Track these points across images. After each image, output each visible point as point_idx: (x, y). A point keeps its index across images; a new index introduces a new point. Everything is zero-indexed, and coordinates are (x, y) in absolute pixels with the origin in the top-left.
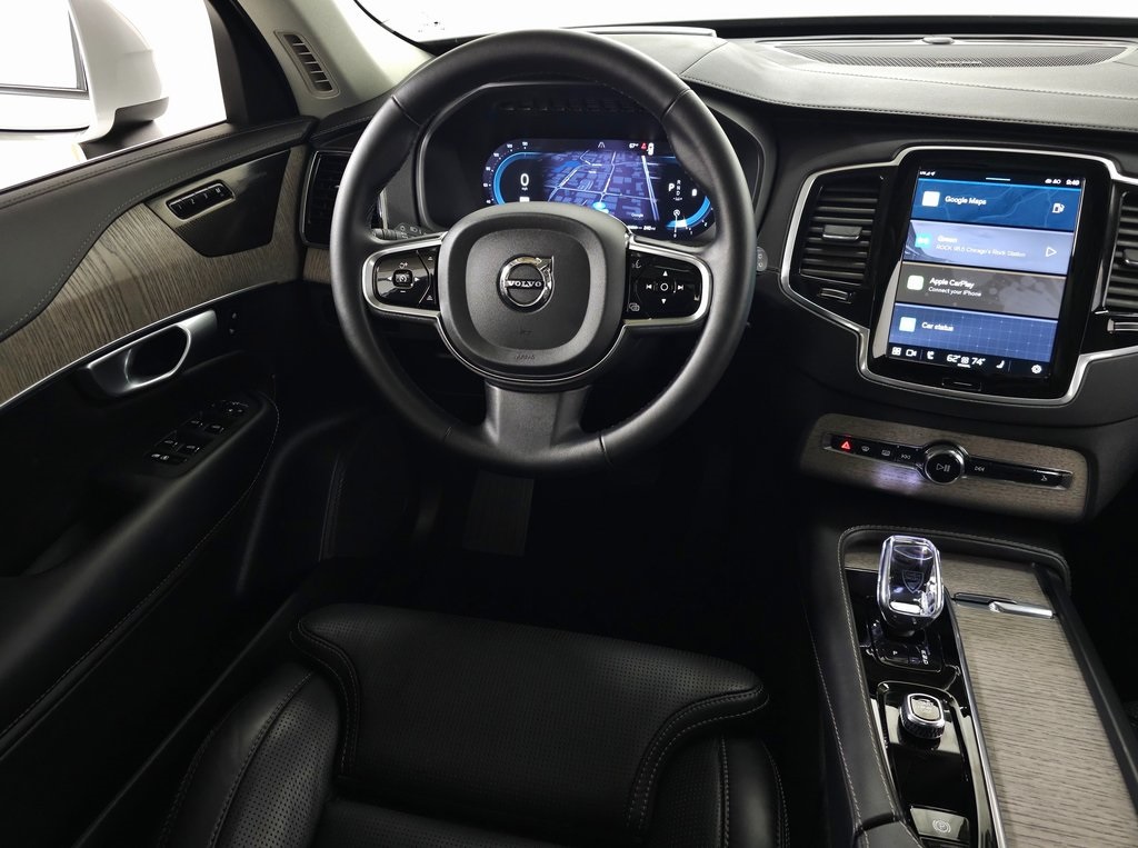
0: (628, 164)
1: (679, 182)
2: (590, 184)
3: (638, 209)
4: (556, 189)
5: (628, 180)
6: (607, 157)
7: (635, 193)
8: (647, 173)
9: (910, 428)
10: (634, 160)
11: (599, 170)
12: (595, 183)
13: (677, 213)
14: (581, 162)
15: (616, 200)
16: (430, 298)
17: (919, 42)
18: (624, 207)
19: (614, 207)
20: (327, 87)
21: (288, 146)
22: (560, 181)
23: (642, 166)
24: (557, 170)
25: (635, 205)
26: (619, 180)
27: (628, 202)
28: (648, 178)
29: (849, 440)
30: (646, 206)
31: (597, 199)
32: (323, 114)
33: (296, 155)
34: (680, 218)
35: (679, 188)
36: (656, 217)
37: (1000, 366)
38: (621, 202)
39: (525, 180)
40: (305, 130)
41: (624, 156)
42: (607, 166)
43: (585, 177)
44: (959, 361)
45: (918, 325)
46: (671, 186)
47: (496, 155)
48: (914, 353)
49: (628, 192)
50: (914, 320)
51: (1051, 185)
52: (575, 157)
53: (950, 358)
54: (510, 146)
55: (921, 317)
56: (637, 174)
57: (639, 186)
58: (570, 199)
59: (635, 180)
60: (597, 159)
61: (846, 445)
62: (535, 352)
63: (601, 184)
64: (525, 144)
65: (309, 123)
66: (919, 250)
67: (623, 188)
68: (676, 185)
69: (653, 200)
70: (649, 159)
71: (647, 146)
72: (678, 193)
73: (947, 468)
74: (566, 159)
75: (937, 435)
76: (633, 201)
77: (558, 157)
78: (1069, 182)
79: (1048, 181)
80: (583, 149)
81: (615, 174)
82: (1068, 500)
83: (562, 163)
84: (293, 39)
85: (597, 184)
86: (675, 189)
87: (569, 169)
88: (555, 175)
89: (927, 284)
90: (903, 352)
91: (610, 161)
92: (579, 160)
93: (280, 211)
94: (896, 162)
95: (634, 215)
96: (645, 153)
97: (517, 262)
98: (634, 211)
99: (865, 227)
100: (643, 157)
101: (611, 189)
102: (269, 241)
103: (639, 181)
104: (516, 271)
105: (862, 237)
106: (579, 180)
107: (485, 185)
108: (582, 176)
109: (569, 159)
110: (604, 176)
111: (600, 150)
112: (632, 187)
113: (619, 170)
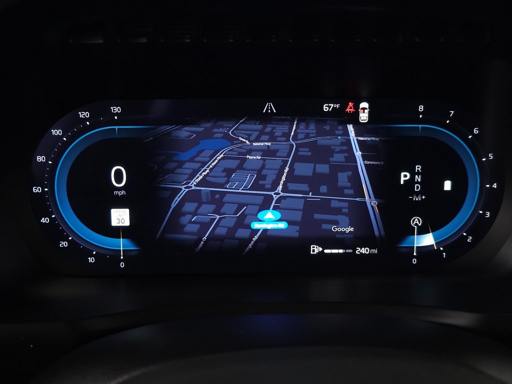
0: (323, 141)
1: (418, 168)
2: (250, 179)
3: (346, 219)
4: (184, 190)
5: (323, 169)
6: (280, 129)
7: (337, 191)
8: (358, 154)
10: (332, 133)
12: (261, 177)
13: (416, 221)
14: (232, 141)
15: (300, 204)
18: (317, 216)
19: (298, 216)
22: (192, 176)
23: (348, 142)
24: (185, 156)
25: (338, 211)
26: (304, 169)
27: (324, 207)
28: (360, 162)
30: (359, 213)
31: (265, 206)
34: (423, 231)
35: (418, 178)
36: (377, 229)
38: (309, 208)
39: (119, 177)
41: (312, 126)
42: (282, 146)
43: (240, 167)
46: (404, 177)
47: (57, 132)
49: (324, 189)
52: (219, 132)
54: (84, 115)
56: (339, 158)
57: (343, 178)
58: (212, 207)
59: (336, 169)
60: (262, 133)
64: (116, 110)
67: (314, 182)
68: (413, 174)
69: (371, 202)
70: (361, 129)
71: (357, 107)
72: (417, 188)
74: (201, 136)
76: (334, 204)
77: (185, 132)
80: (232, 114)
81: (297, 159)
83: (195, 142)
85: (264, 178)
86: (410, 183)
87: (207, 153)
88: (181, 164)
91: (286, 135)
92: (226, 136)
95: (335, 229)
96: (354, 118)
98: (336, 223)
100: (350, 128)
101: (291, 186)
103: (343, 169)
106: (229, 172)
107: (37, 190)
108: (233, 164)
109: (208, 135)
110: (276, 163)
111: (267, 118)
112: (330, 180)
113: (305, 152)
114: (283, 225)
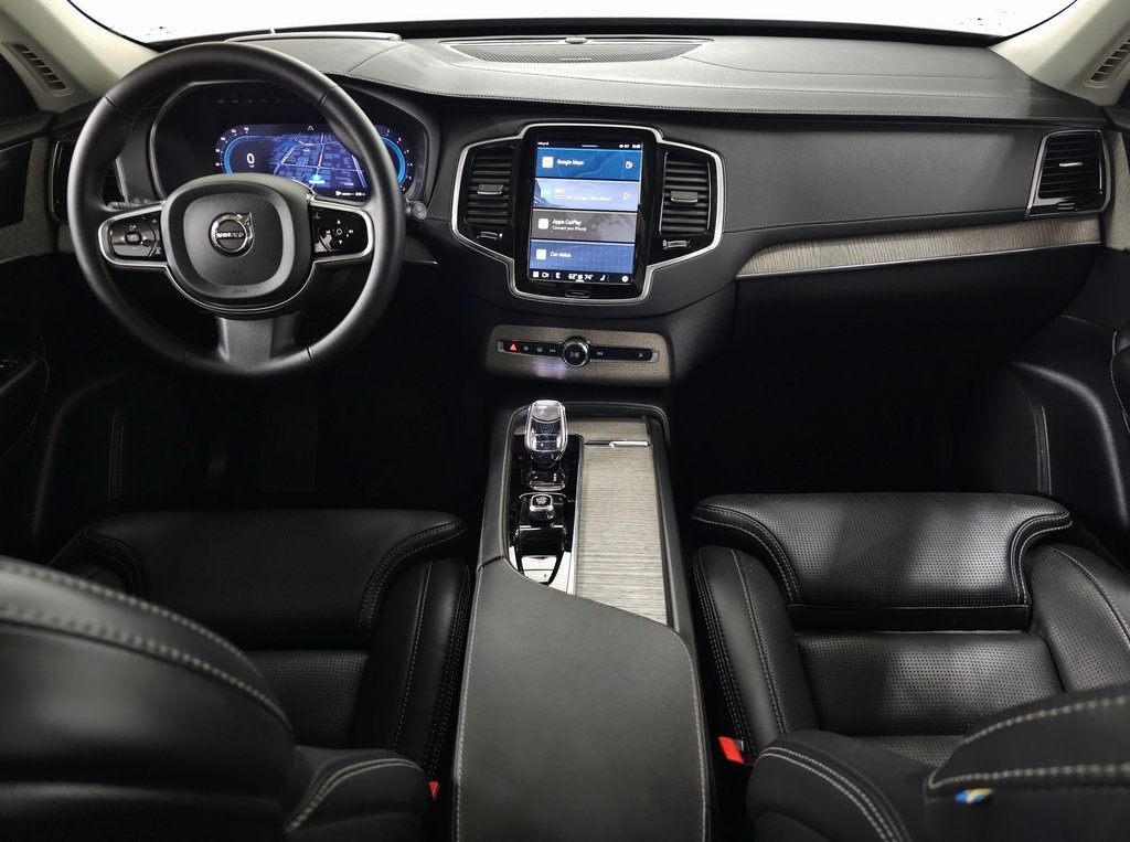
2: (306, 160)
3: (349, 179)
4: (279, 166)
5: (337, 156)
6: (316, 138)
7: (344, 166)
9: (551, 329)
11: (311, 148)
12: (311, 160)
14: (297, 143)
15: (329, 172)
16: (158, 252)
17: (562, 42)
18: (337, 178)
19: (329, 178)
20: (61, 86)
21: (29, 138)
22: (281, 159)
24: (277, 150)
25: (345, 176)
26: (329, 156)
27: (339, 173)
29: (515, 343)
30: (355, 177)
31: (314, 172)
32: (61, 109)
33: (38, 146)
36: (364, 185)
37: (602, 279)
38: (333, 174)
39: (251, 159)
40: (44, 123)
41: (329, 136)
42: (317, 145)
43: (301, 155)
44: (577, 278)
45: (548, 254)
47: (223, 139)
48: (547, 275)
49: (338, 165)
50: (545, 251)
51: (624, 149)
52: (290, 139)
53: (571, 277)
54: (234, 131)
55: (549, 249)
56: (343, 151)
57: (346, 161)
58: (291, 174)
59: (342, 156)
60: (309, 139)
61: (513, 348)
62: (246, 287)
63: (315, 159)
64: (247, 129)
65: (47, 119)
66: (543, 199)
67: (334, 162)
69: (359, 171)
73: (577, 355)
74: (283, 141)
75: (570, 332)
76: (344, 173)
77: (276, 139)
78: (634, 146)
79: (621, 146)
80: (296, 132)
81: (325, 151)
82: (657, 368)
83: (281, 144)
84: (20, 48)
87: (287, 148)
88: (276, 153)
89: (551, 224)
90: (540, 275)
91: (319, 140)
92: (294, 141)
93: (28, 193)
94: (521, 136)
95: (346, 184)
97: (224, 218)
98: (345, 181)
99: (505, 185)
101: (324, 164)
102: (20, 219)
104: (222, 226)
105: (504, 193)
106: (297, 157)
107: (217, 164)
108: (298, 153)
109: (286, 140)
110: (316, 153)
111: (310, 133)
112: (340, 161)
113: (328, 148)
114: (323, 182)
